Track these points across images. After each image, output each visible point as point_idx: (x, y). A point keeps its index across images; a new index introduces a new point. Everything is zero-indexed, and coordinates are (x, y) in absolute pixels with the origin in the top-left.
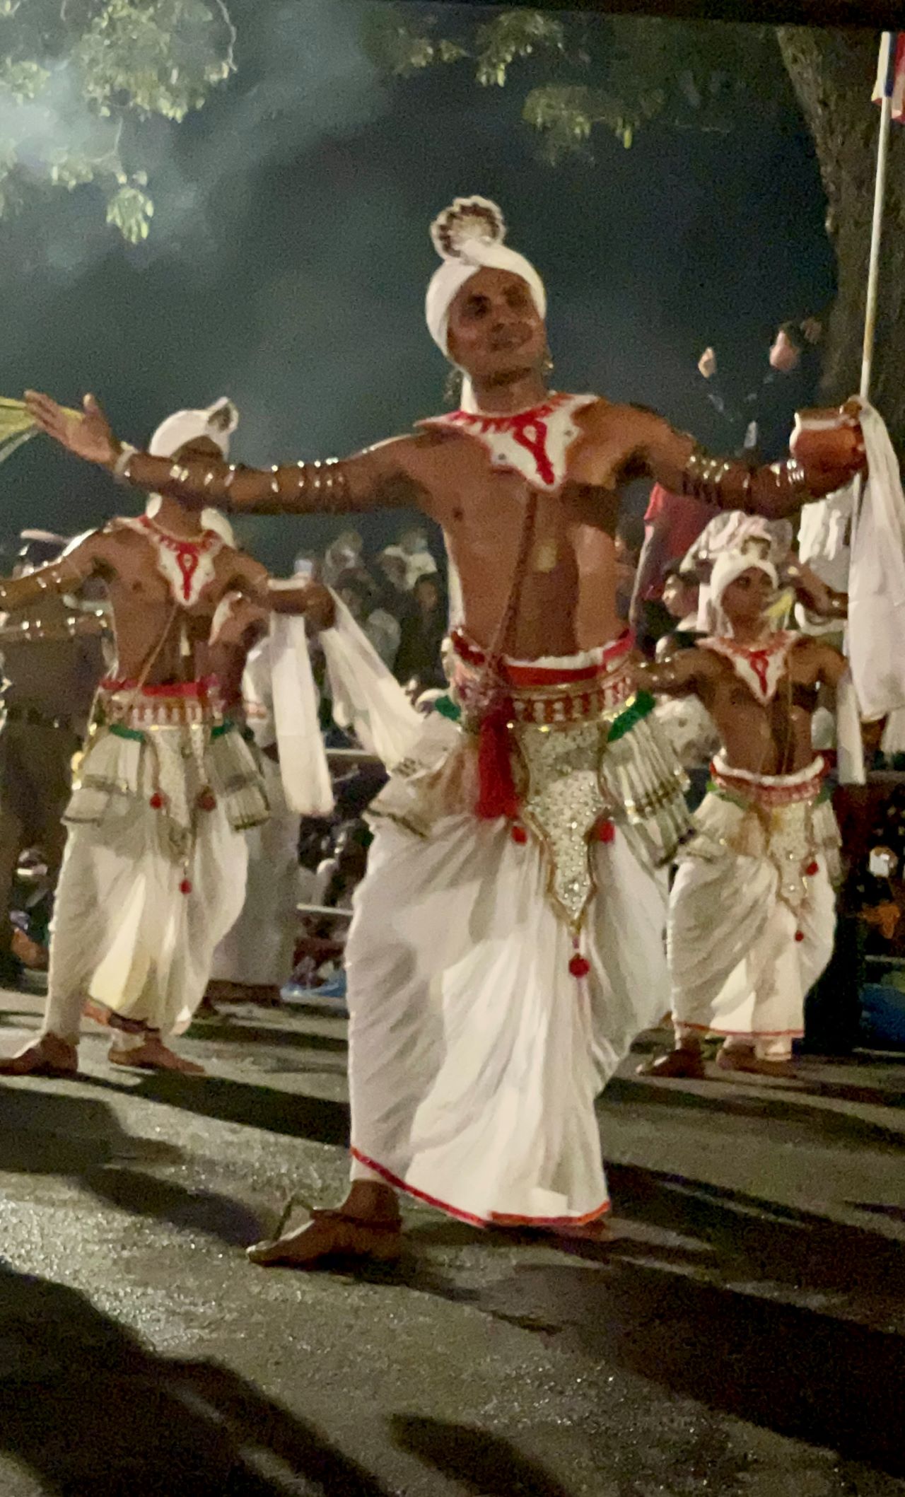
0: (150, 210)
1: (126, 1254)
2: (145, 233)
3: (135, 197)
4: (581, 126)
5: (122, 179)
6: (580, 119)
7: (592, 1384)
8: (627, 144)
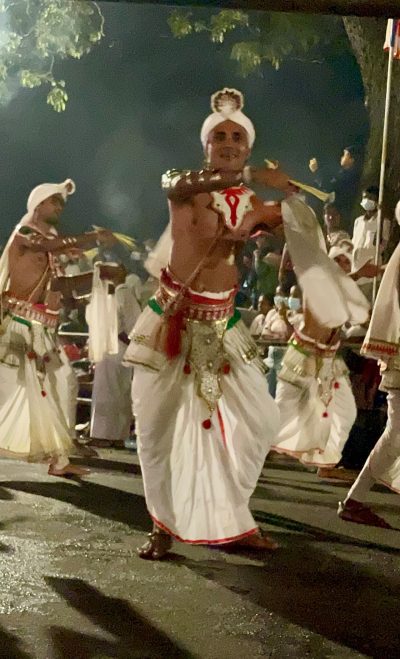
0: (66, 98)
1: (56, 559)
2: (64, 108)
3: (59, 93)
4: (257, 60)
5: (54, 84)
6: (256, 57)
7: (262, 617)
8: (277, 68)
